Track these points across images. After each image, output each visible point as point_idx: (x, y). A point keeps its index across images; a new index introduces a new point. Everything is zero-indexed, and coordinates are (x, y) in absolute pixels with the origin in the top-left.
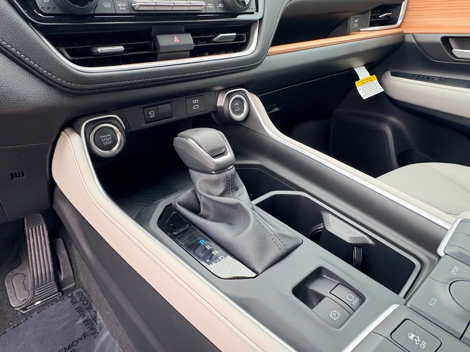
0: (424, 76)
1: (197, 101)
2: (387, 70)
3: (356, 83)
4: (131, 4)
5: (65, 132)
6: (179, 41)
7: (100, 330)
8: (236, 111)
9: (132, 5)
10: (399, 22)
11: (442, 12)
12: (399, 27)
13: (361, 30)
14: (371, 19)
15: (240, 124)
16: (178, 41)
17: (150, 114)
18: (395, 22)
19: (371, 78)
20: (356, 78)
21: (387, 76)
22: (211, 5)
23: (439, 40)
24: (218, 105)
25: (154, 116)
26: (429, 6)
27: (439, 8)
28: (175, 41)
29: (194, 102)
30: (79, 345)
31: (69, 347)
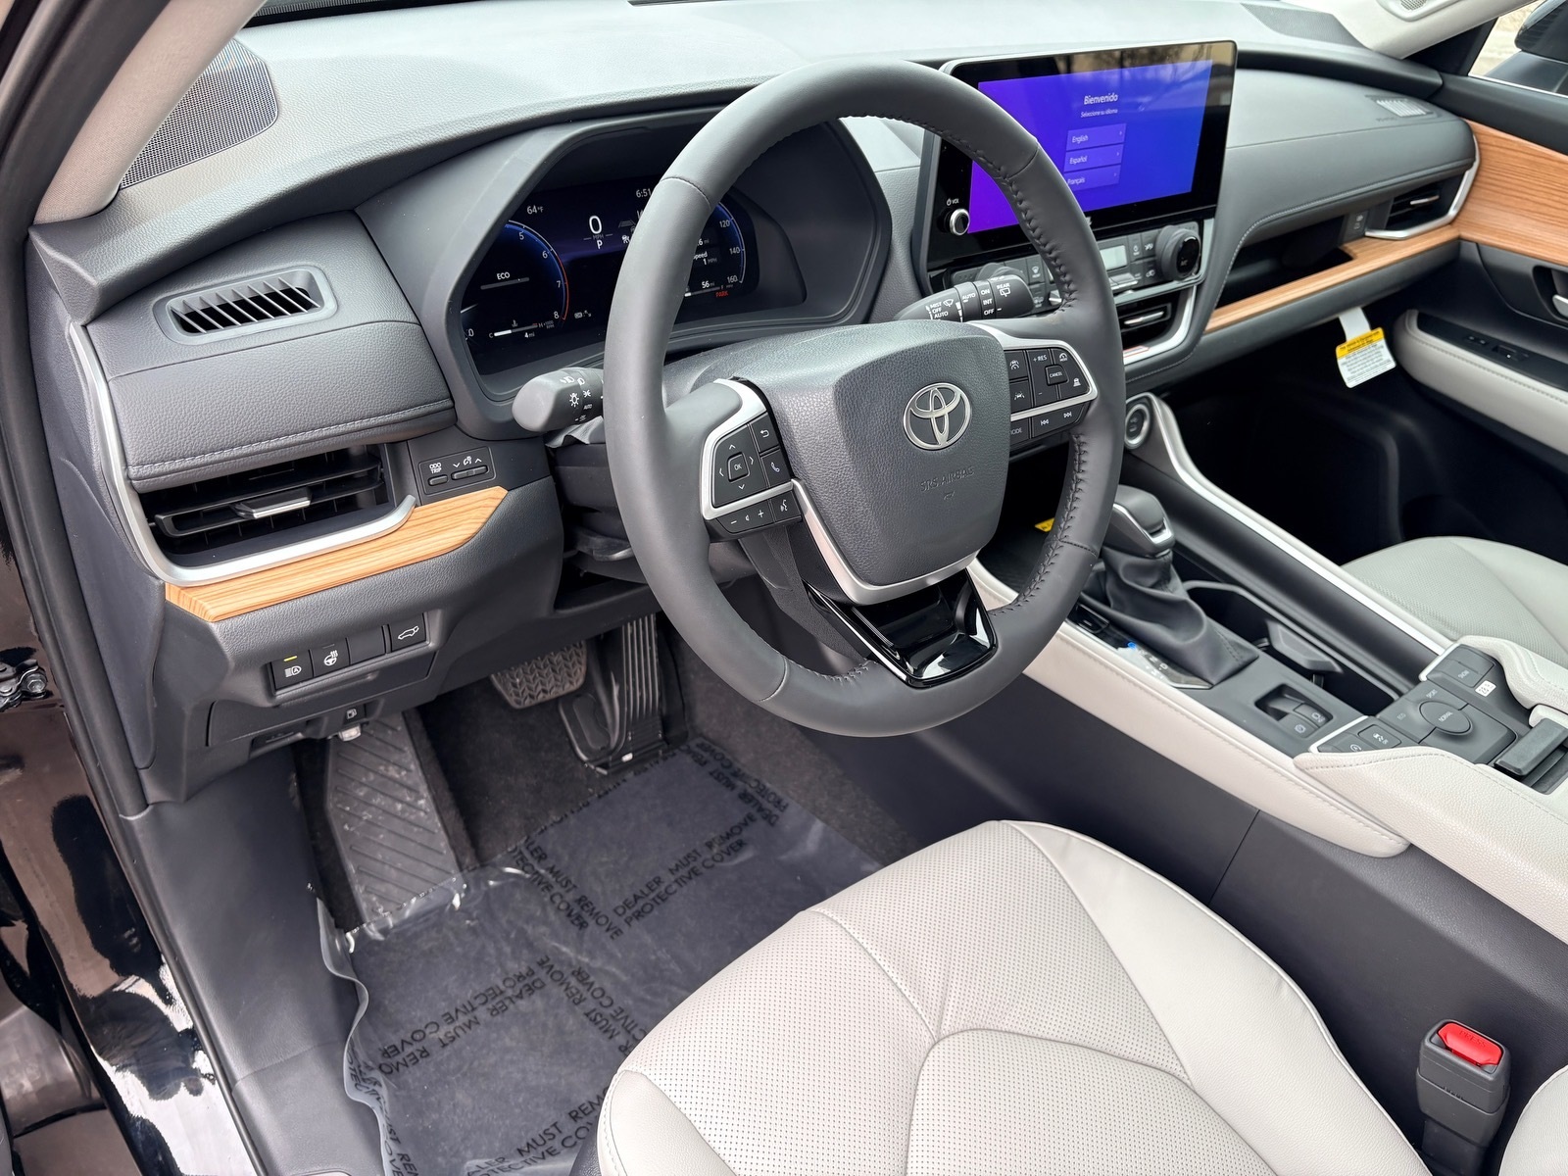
0: (1489, 340)
2: (1412, 307)
3: (1338, 350)
7: (782, 811)
10: (1452, 212)
11: (1544, 209)
12: (1451, 223)
13: (1368, 234)
14: (1392, 212)
18: (1444, 211)
19: (1370, 336)
20: (1341, 337)
21: (1410, 327)
23: (1529, 271)
26: (1520, 189)
27: (1540, 200)
30: (745, 834)
31: (728, 836)
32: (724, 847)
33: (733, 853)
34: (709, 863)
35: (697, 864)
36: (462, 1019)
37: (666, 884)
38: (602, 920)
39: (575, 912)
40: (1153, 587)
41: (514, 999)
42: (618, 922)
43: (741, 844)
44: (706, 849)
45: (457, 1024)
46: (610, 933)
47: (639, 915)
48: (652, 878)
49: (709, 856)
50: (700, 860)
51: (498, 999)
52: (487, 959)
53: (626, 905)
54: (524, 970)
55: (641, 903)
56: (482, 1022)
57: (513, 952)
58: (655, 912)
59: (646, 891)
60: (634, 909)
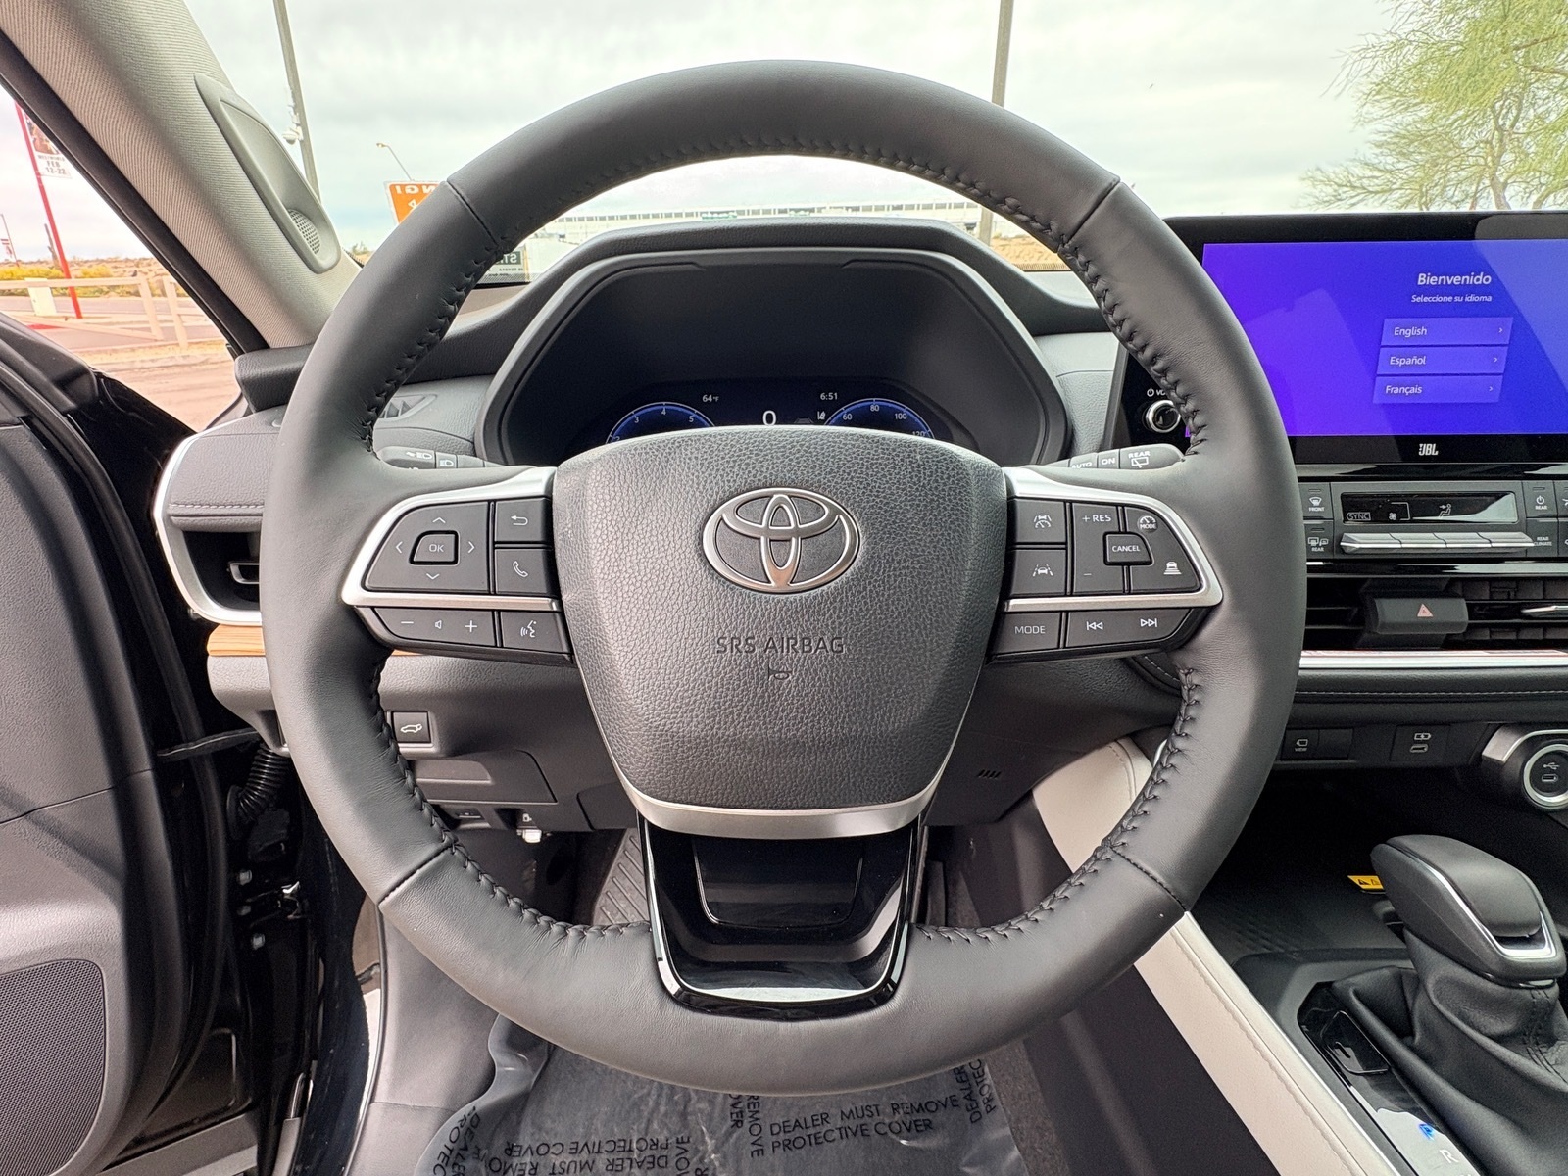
1: (1426, 736)
4: (1340, 541)
5: (1120, 745)
6: (1431, 615)
7: (988, 1112)
8: (1544, 783)
9: (1342, 544)
15: (1551, 815)
16: (1428, 614)
17: (1298, 743)
22: (1547, 538)
24: (1484, 753)
25: (1305, 749)
28: (1420, 615)
29: (1419, 736)
30: (939, 1117)
31: (921, 1109)
32: (908, 1119)
33: (914, 1131)
34: (884, 1129)
35: (871, 1122)
36: (584, 1156)
37: (829, 1127)
38: (756, 1130)
39: (740, 1106)
40: (1500, 1039)
41: (635, 1165)
42: (768, 1139)
43: (928, 1125)
44: (889, 1110)
45: (577, 1159)
46: (755, 1147)
47: (788, 1145)
48: (821, 1111)
49: (887, 1121)
50: (877, 1119)
51: (621, 1155)
52: (642, 1108)
53: (784, 1128)
54: (662, 1139)
55: (798, 1132)
56: (594, 1171)
57: (666, 1115)
58: (802, 1152)
59: (809, 1122)
60: (788, 1136)
